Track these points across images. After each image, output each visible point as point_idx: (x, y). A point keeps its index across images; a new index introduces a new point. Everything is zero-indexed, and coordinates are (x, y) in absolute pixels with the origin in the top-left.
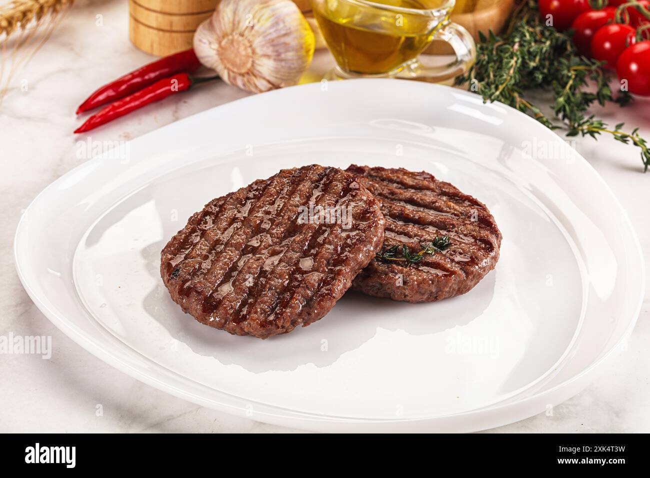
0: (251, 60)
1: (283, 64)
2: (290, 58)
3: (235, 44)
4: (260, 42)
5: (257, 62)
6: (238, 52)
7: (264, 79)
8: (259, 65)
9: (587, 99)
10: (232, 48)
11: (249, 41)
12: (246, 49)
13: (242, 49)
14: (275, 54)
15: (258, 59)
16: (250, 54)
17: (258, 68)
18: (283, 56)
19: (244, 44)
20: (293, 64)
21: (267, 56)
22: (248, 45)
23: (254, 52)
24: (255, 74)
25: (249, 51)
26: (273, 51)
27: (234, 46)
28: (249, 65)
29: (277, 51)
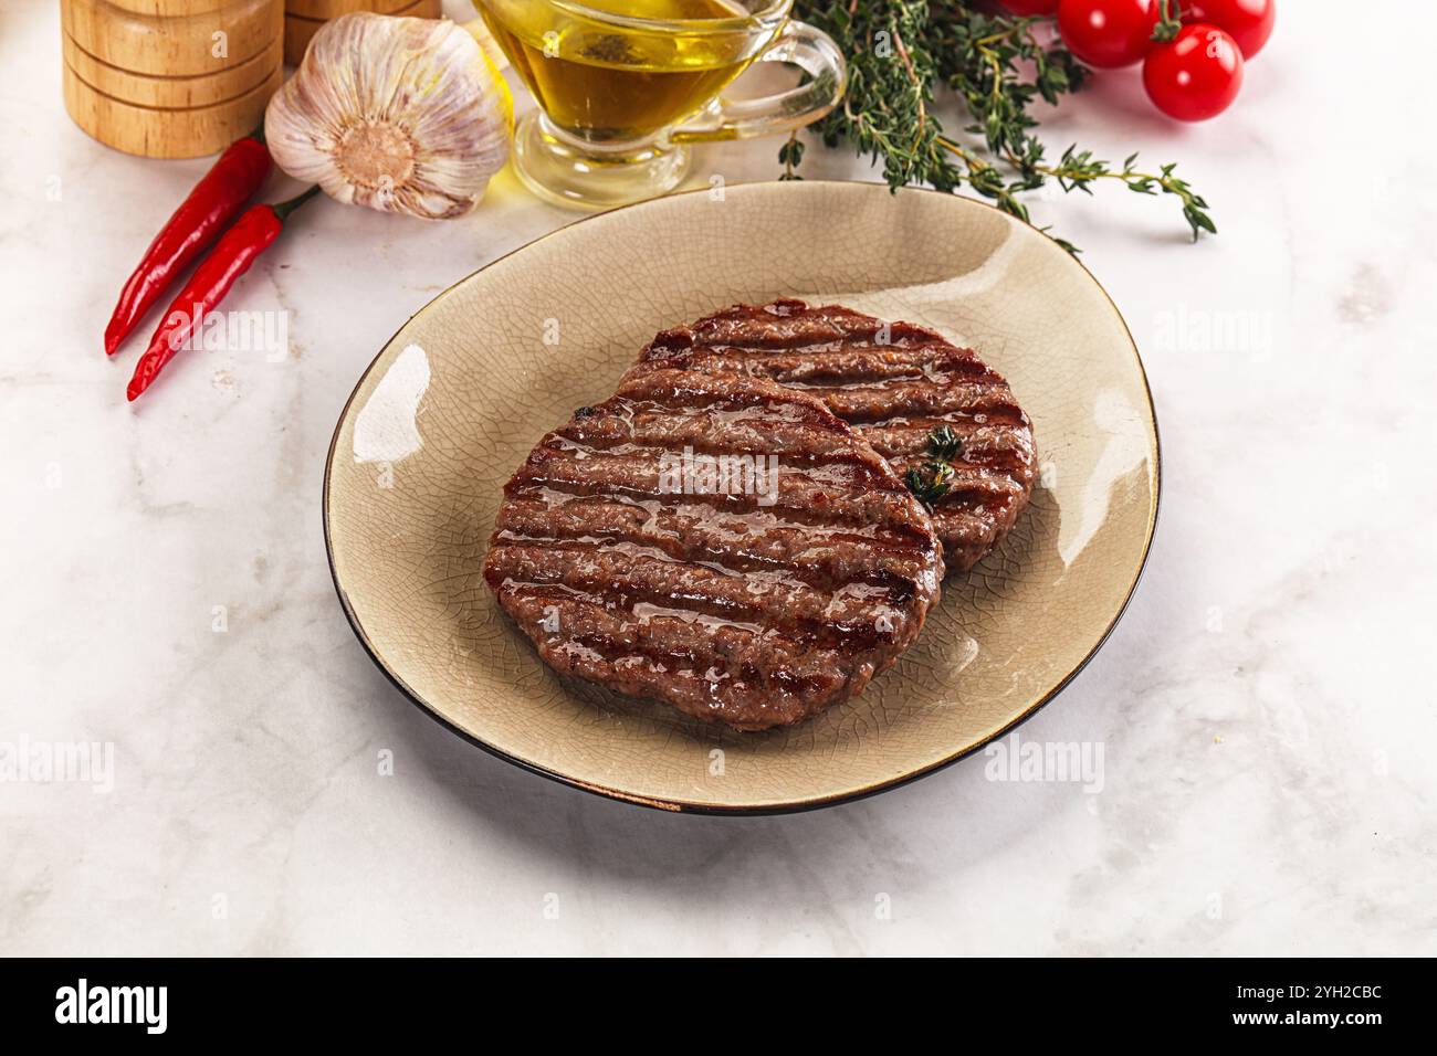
0: (412, 162)
1: (479, 160)
2: (491, 146)
3: (371, 136)
4: (428, 126)
5: (425, 165)
6: (382, 151)
7: (439, 193)
8: (428, 170)
9: (1019, 95)
10: (367, 147)
11: (405, 130)
12: (398, 142)
13: (388, 143)
14: (460, 145)
15: (427, 161)
16: (410, 153)
17: (427, 176)
18: (477, 147)
19: (393, 135)
20: (496, 155)
21: (447, 152)
22: (403, 136)
23: (416, 148)
24: (418, 186)
25: (408, 147)
26: (457, 141)
27: (369, 143)
28: (407, 174)
29: (465, 139)
